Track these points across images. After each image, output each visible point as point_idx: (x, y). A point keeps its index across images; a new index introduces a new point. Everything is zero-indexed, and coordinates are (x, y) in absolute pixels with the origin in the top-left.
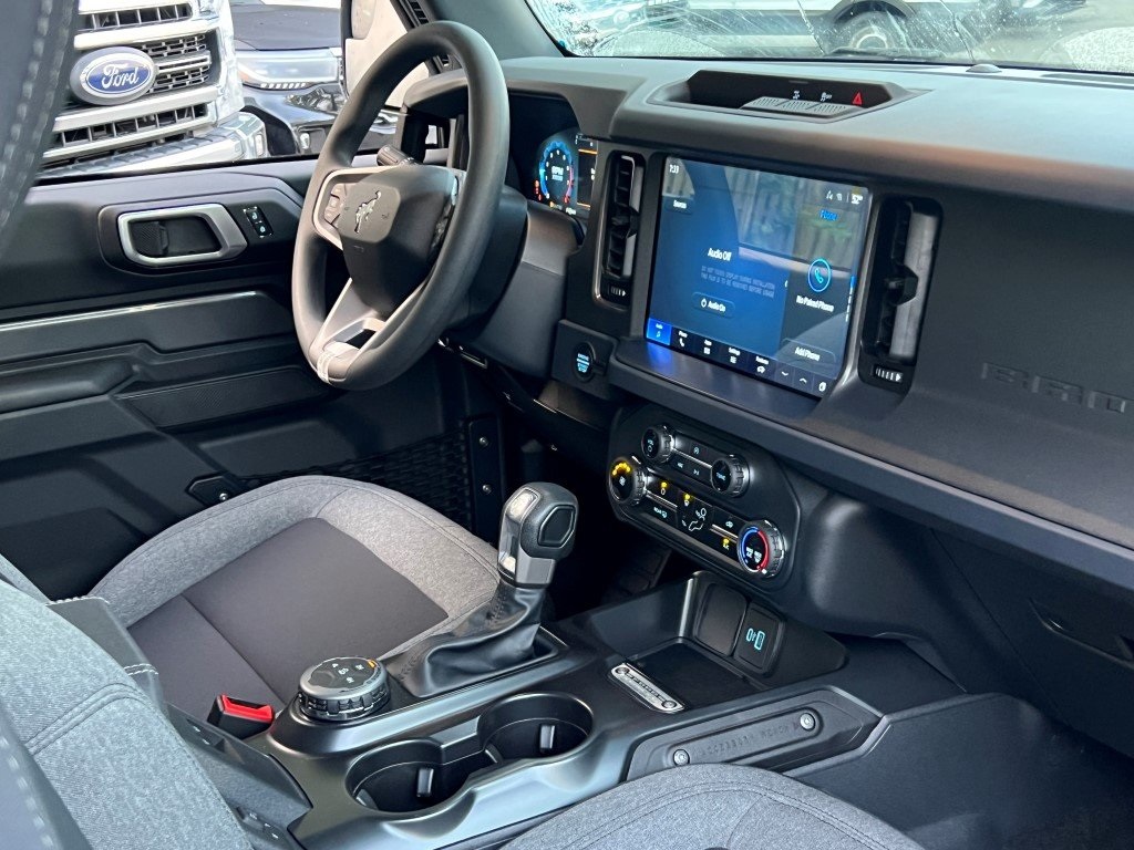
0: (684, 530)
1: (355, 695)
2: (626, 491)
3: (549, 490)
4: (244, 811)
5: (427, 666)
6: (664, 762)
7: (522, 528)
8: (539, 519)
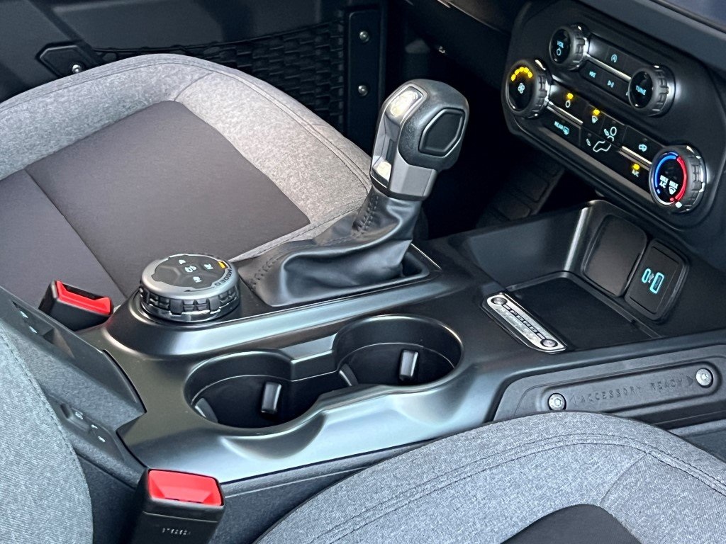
0: (588, 151)
1: (201, 296)
2: (523, 101)
3: (439, 90)
4: (69, 410)
5: (283, 274)
6: (538, 404)
7: (402, 130)
8: (423, 122)
